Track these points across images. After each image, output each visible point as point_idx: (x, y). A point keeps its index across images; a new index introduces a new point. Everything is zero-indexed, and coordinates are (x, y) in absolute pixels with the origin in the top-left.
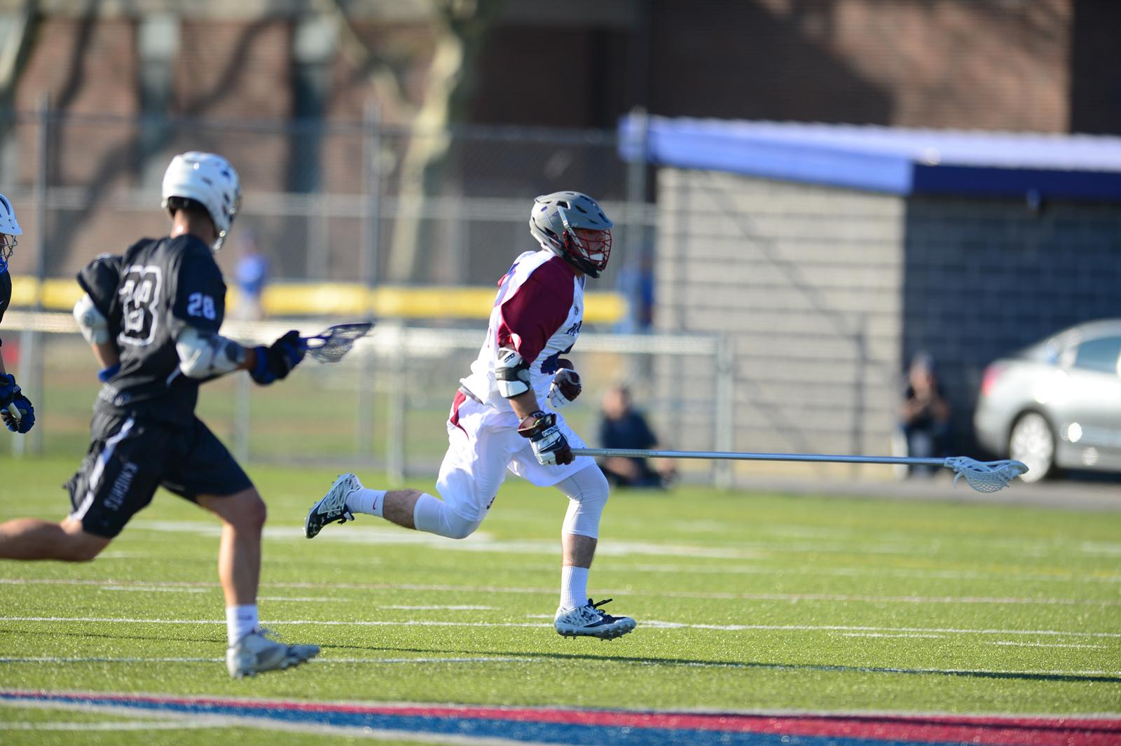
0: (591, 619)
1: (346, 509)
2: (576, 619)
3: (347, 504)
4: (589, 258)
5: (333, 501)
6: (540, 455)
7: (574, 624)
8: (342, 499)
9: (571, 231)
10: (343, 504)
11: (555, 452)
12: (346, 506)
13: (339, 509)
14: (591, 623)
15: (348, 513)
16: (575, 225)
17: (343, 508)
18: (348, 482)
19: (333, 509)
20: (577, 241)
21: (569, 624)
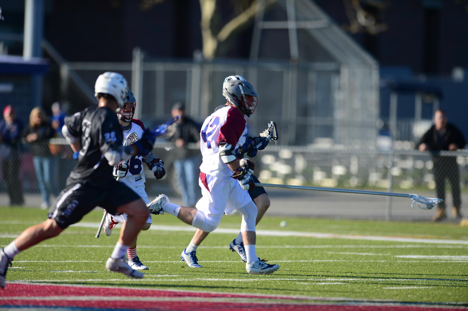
0: (263, 266)
1: (162, 210)
2: (257, 266)
3: (163, 207)
5: (157, 205)
6: (243, 186)
7: (256, 268)
8: (161, 205)
10: (161, 207)
11: (249, 184)
12: (162, 208)
13: (158, 209)
14: (263, 267)
15: (162, 211)
17: (160, 209)
18: (164, 198)
19: (156, 208)
21: (255, 269)
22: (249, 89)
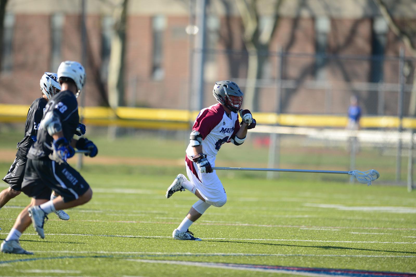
2: (181, 236)
4: (234, 106)
5: (177, 185)
6: (200, 168)
8: (180, 184)
9: (228, 96)
10: (181, 186)
11: (205, 167)
13: (180, 188)
15: (183, 189)
16: (229, 94)
18: (181, 178)
19: (177, 187)
20: (230, 100)
22: (232, 90)
